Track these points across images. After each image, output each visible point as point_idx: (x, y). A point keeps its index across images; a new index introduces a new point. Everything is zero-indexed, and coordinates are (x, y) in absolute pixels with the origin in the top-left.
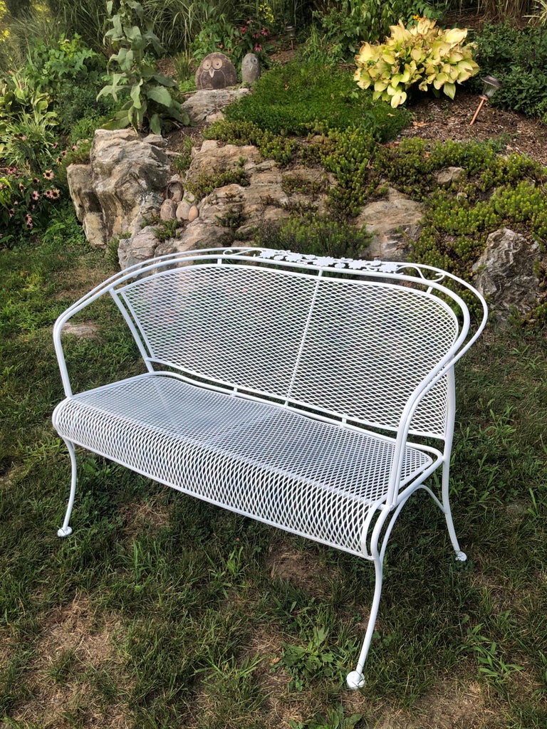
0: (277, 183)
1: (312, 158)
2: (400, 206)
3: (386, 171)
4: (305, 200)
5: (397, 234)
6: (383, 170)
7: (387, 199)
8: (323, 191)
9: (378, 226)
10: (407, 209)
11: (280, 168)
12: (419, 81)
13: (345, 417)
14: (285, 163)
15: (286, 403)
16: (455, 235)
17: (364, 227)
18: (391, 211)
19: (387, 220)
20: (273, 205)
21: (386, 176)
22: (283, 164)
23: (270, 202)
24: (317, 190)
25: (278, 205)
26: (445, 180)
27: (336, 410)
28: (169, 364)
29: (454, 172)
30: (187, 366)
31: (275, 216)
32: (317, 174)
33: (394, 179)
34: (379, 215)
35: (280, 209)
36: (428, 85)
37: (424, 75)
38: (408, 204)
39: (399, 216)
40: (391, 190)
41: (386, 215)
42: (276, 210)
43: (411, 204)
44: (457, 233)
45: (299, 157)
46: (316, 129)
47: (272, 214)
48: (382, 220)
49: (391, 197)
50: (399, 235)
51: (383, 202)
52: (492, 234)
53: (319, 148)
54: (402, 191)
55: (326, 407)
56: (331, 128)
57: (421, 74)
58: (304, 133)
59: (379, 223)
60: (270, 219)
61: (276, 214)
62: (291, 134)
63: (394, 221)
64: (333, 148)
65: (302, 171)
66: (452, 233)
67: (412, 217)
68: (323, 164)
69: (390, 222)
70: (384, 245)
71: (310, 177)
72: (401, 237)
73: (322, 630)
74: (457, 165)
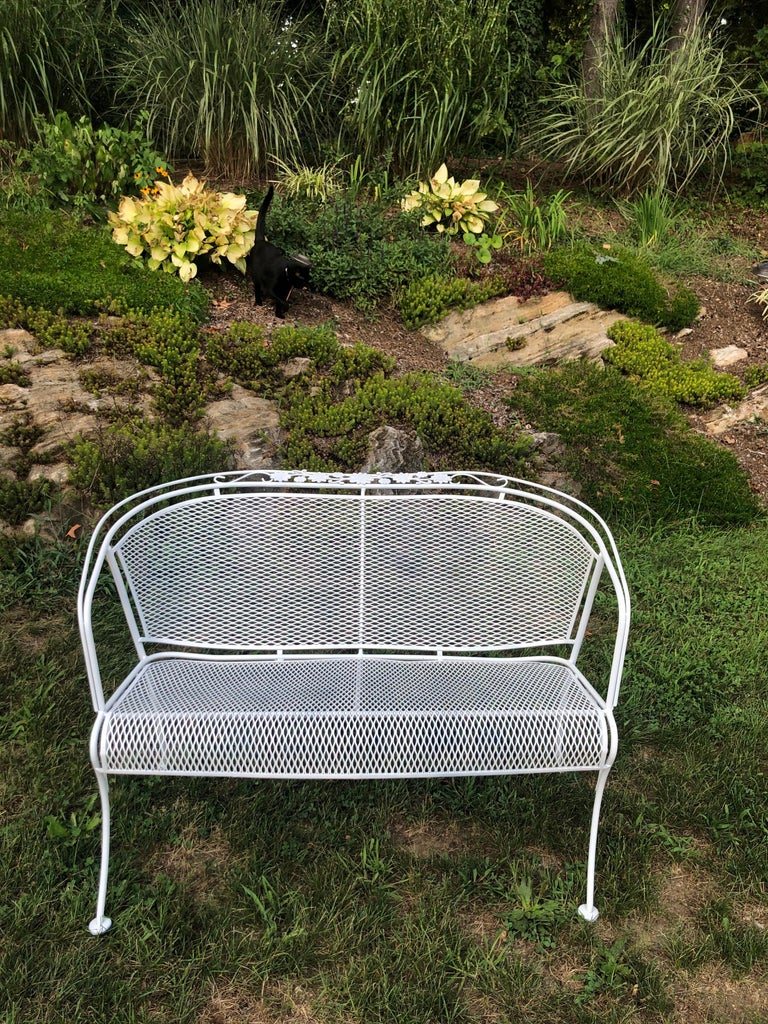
0: (72, 380)
1: (119, 346)
2: (250, 406)
3: (225, 364)
4: (123, 402)
5: (258, 439)
6: (221, 362)
7: (231, 397)
8: (143, 390)
9: (231, 431)
10: (259, 409)
11: (72, 360)
12: (211, 252)
13: (440, 649)
14: (77, 355)
15: (361, 651)
16: (326, 436)
17: (215, 434)
18: (241, 411)
19: (238, 423)
20: (81, 411)
21: (224, 370)
22: (78, 354)
23: (72, 408)
24: (134, 390)
25: (86, 411)
26: (294, 373)
27: (427, 644)
28: (165, 640)
29: (301, 365)
30: (193, 638)
31: (87, 426)
32: (130, 368)
33: (236, 373)
34: (227, 418)
35: (91, 416)
36: (221, 257)
37: (215, 246)
38: (258, 403)
39: (252, 417)
40: (235, 386)
41: (235, 416)
42: (85, 418)
43: (262, 403)
44: (328, 434)
45: (100, 346)
46: (112, 308)
47: (81, 423)
48: (232, 423)
49: (236, 395)
50: (259, 440)
51: (227, 401)
52: (373, 433)
53: (126, 334)
54: (248, 387)
55: (414, 643)
56: (131, 307)
57: (211, 244)
58: (93, 313)
59: (231, 427)
60: (81, 431)
61: (89, 424)
62: (72, 313)
63: (247, 425)
64: (145, 334)
65: (108, 364)
66: (322, 434)
67: (267, 418)
68: (138, 355)
69: (243, 426)
70: (247, 455)
71: (119, 372)
72: (263, 442)
73: (523, 883)
74: (304, 355)
